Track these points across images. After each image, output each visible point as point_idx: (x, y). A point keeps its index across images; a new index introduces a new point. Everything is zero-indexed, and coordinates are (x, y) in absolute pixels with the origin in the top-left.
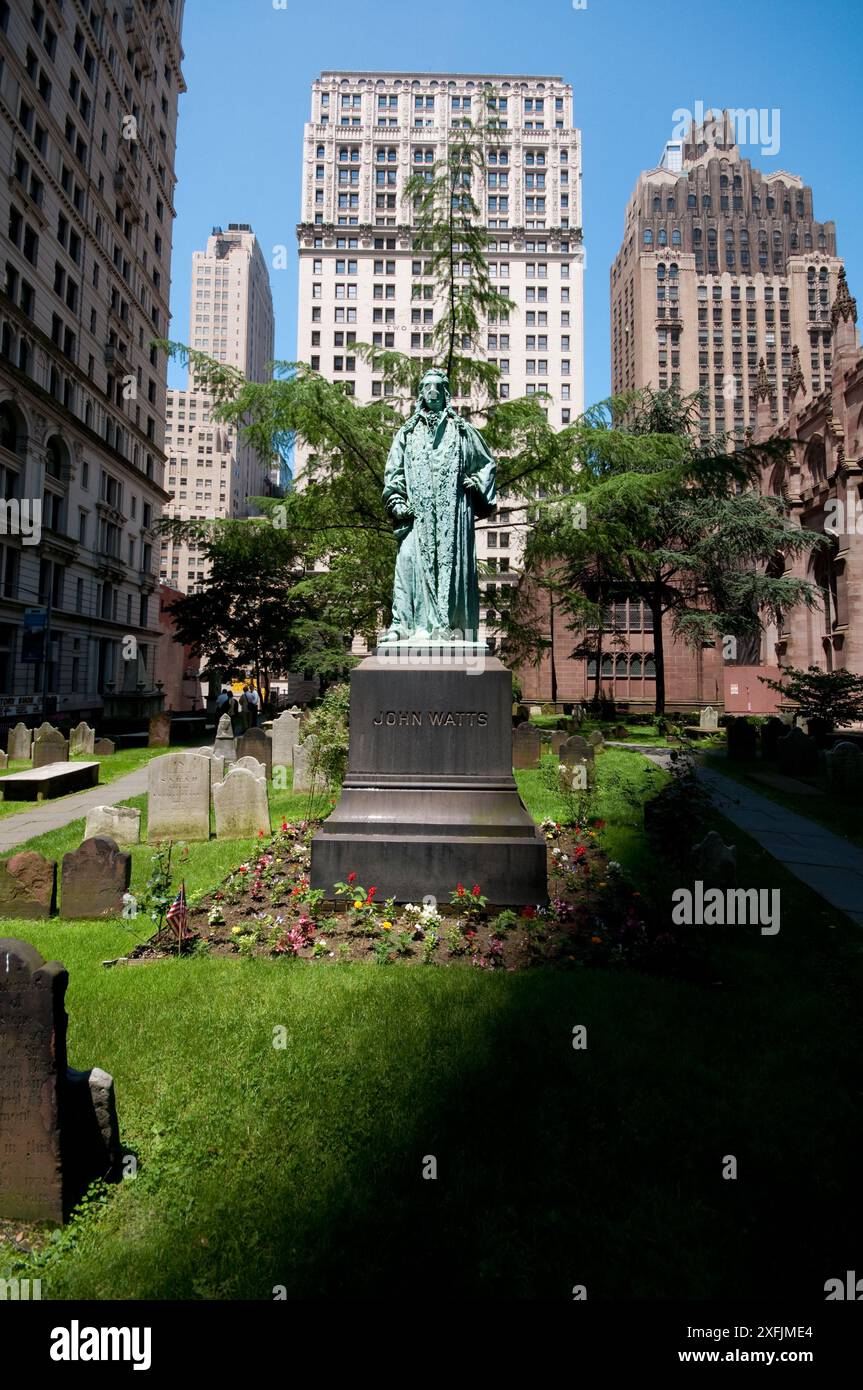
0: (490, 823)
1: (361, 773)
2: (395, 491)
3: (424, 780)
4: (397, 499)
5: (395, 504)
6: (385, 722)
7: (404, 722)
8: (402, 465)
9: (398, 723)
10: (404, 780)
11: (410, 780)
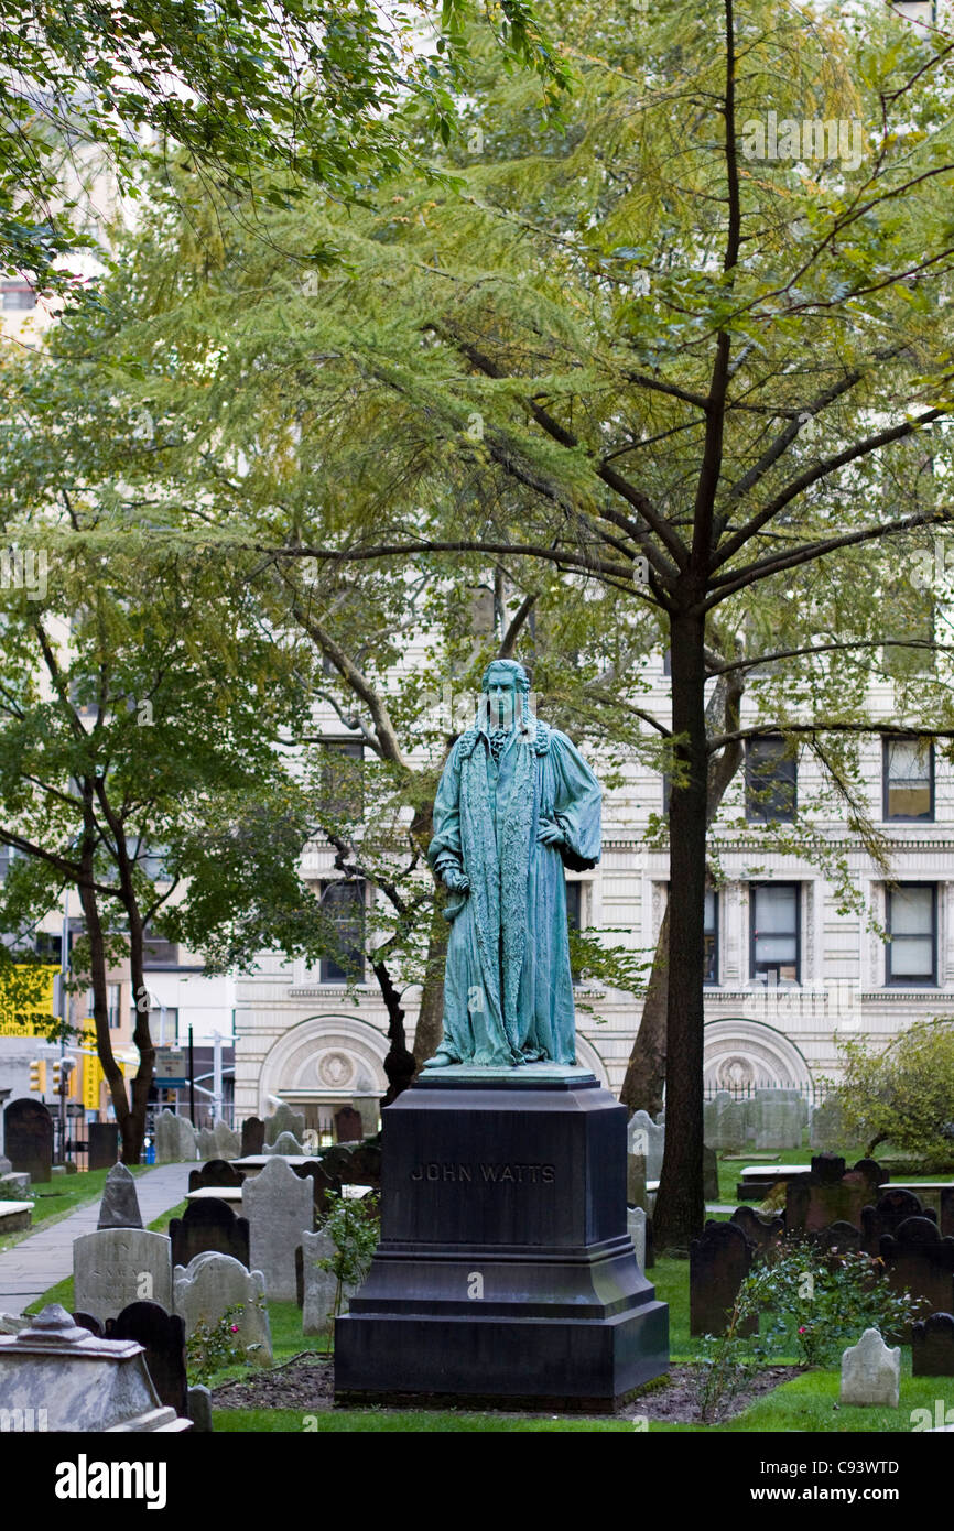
0: (551, 1302)
1: (395, 1241)
2: (446, 848)
3: (474, 1250)
4: (447, 861)
5: (444, 868)
6: (425, 1177)
7: (449, 1176)
8: (457, 806)
9: (441, 1177)
10: (449, 1250)
11: (457, 1250)
